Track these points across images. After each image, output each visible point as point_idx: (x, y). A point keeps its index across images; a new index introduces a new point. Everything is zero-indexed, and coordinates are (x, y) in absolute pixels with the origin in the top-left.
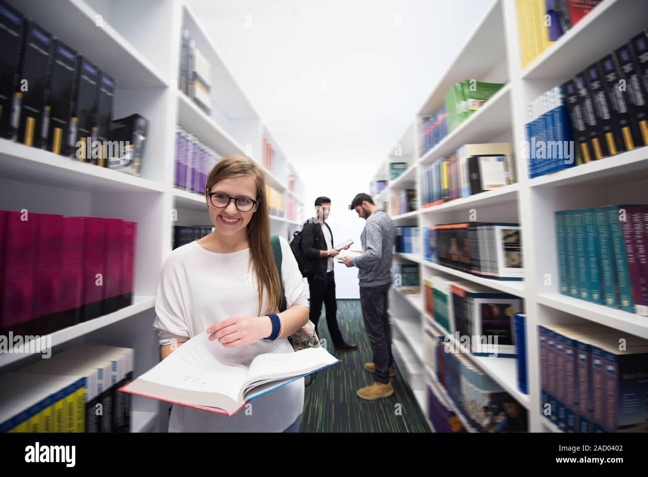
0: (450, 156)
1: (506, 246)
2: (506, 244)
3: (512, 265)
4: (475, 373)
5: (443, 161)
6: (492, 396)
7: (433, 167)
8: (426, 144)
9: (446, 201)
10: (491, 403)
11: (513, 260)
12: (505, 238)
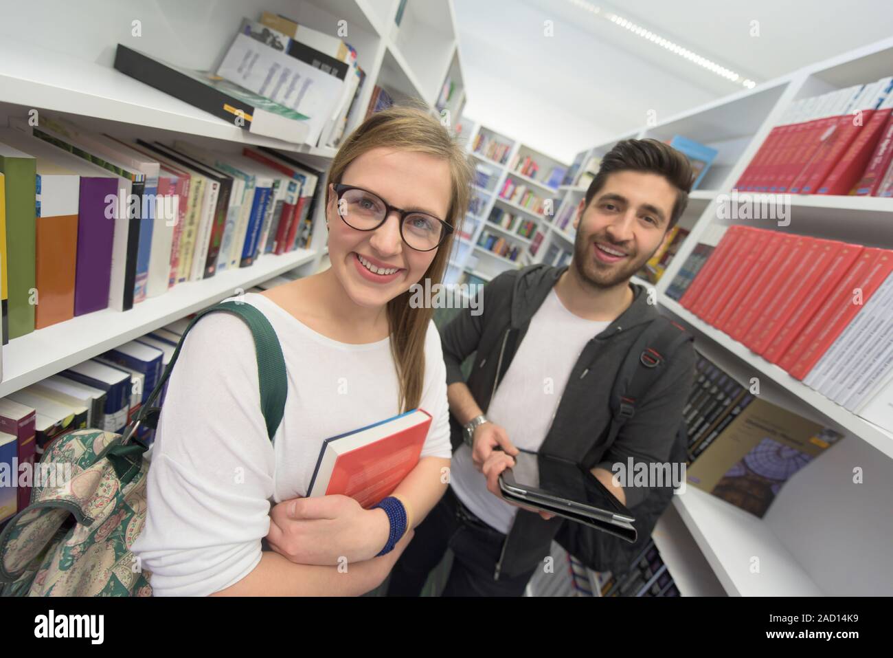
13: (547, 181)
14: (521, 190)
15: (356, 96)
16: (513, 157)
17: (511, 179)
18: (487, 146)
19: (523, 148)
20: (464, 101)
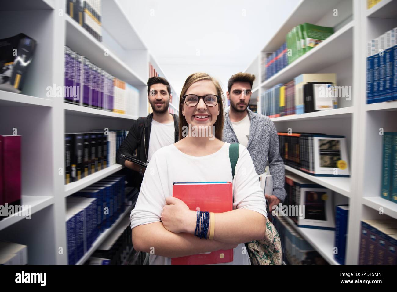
0: (288, 82)
1: (321, 151)
2: (321, 150)
3: (325, 165)
4: (297, 238)
5: (282, 86)
6: (308, 254)
7: (273, 89)
8: (268, 73)
9: (282, 115)
10: (307, 258)
11: (325, 162)
12: (321, 146)
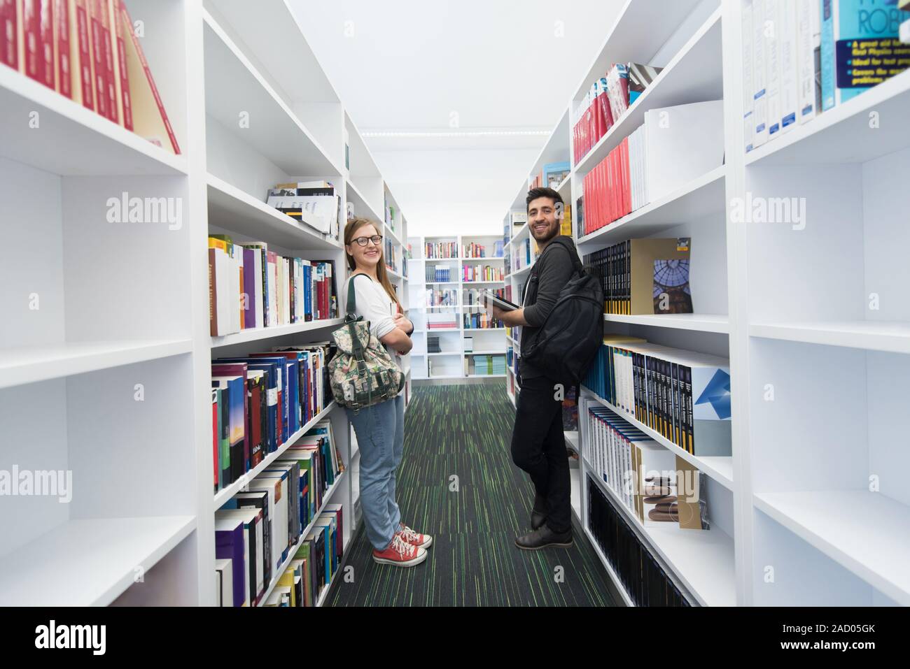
13: (495, 254)
14: (479, 269)
15: (339, 210)
16: (461, 249)
17: (467, 265)
18: (436, 249)
19: (463, 238)
20: (404, 222)
